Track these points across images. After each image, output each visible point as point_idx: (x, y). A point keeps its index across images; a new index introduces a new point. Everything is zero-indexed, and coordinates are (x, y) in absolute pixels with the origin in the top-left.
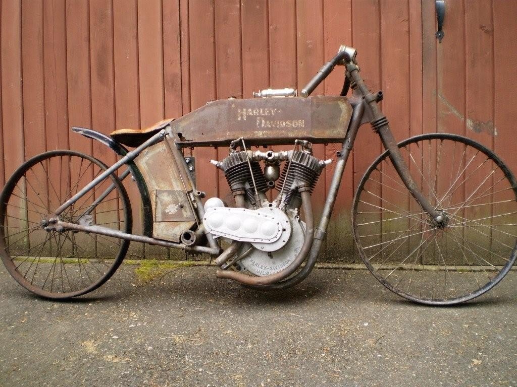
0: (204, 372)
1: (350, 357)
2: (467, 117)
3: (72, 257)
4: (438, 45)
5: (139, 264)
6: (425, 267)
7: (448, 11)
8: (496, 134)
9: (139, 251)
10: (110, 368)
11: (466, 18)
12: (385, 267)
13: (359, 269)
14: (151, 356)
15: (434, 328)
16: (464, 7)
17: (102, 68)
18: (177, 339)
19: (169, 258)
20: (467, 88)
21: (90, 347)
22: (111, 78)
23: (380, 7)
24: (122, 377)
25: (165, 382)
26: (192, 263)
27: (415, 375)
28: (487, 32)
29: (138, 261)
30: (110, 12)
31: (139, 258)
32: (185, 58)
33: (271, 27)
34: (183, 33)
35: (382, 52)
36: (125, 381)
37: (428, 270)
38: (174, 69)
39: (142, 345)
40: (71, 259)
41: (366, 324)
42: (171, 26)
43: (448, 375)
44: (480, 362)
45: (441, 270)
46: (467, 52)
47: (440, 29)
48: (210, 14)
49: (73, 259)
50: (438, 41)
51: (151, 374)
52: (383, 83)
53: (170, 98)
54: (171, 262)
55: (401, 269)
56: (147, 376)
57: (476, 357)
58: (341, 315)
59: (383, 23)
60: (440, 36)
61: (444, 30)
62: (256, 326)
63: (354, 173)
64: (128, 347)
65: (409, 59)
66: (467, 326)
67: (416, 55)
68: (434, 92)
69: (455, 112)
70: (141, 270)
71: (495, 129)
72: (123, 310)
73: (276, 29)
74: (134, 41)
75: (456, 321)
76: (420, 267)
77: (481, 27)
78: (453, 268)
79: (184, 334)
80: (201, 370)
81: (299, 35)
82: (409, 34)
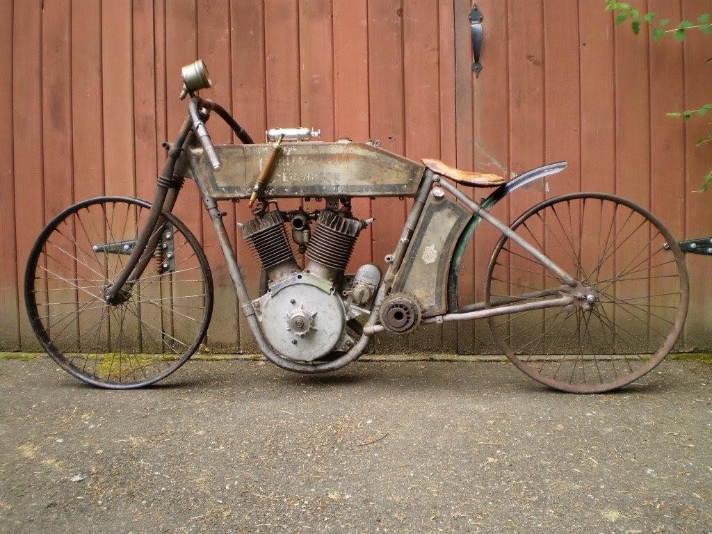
0: (161, 476)
1: (341, 456)
2: (511, 170)
3: (18, 351)
4: (475, 80)
5: (103, 359)
6: (461, 357)
7: (487, 37)
8: (547, 190)
9: (103, 343)
10: (48, 473)
11: (510, 46)
12: (411, 358)
13: (380, 361)
14: (100, 460)
15: (451, 425)
16: (507, 32)
17: (56, 109)
18: (135, 441)
19: (141, 351)
20: (511, 134)
21: (28, 451)
22: (68, 122)
23: (403, 33)
24: (61, 482)
25: (111, 486)
26: (170, 356)
27: (412, 475)
28: (536, 63)
29: (102, 356)
30: (67, 38)
31: (103, 351)
32: (161, 97)
33: (268, 58)
34: (158, 65)
35: (406, 89)
36: (64, 486)
37: (465, 361)
38: (147, 110)
39: (91, 449)
40: (18, 353)
41: (369, 422)
42: (144, 56)
43: (452, 474)
44: (496, 460)
45: (480, 361)
46: (510, 89)
47: (477, 60)
48: (192, 41)
49: (20, 354)
50: (475, 76)
51: (96, 479)
52: (407, 126)
53: (142, 146)
54: (143, 355)
55: (432, 360)
56: (91, 482)
57: (493, 455)
58: (343, 411)
59: (407, 54)
60: (477, 69)
61: (482, 62)
62: (234, 426)
63: (372, 240)
64: (74, 451)
65: (439, 98)
66: (492, 422)
67: (448, 93)
68: (470, 138)
69: (496, 163)
70: (104, 365)
71: (547, 184)
72: (74, 411)
73: (273, 60)
74: (97, 75)
75: (481, 416)
76: (456, 357)
77: (529, 57)
78: (496, 358)
79: (145, 436)
80: (157, 473)
81: (303, 68)
82: (439, 67)
